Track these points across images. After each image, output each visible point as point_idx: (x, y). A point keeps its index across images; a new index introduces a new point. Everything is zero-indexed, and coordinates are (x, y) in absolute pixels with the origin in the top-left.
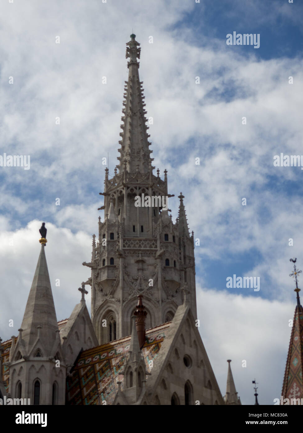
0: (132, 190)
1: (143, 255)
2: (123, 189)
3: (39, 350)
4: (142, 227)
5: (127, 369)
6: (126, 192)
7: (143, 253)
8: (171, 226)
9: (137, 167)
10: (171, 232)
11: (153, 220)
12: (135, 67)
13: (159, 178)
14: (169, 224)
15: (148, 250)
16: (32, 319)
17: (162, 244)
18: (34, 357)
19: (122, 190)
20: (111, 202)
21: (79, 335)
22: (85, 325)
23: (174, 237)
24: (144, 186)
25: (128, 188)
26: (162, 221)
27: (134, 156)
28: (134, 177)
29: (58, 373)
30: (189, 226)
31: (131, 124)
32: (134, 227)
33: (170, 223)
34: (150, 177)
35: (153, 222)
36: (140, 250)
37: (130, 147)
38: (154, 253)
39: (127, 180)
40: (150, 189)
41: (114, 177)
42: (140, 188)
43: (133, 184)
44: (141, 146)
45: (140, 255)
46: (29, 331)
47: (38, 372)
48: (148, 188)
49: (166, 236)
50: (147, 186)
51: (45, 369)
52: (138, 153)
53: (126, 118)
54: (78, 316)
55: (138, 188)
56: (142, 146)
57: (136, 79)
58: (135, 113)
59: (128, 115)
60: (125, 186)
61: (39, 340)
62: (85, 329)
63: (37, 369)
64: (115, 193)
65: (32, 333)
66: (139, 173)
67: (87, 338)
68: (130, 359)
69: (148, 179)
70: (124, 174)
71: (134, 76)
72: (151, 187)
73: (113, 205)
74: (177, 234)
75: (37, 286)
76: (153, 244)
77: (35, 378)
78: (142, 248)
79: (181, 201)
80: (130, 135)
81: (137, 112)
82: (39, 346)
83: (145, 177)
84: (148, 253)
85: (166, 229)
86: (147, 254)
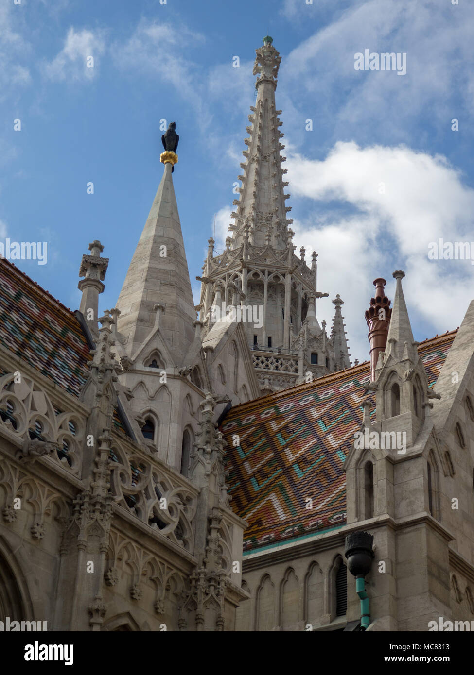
0: (256, 275)
1: (271, 381)
2: (241, 272)
3: (156, 353)
4: (270, 339)
5: (384, 378)
6: (245, 278)
7: (272, 378)
8: (324, 340)
9: (267, 238)
10: (324, 349)
11: (291, 328)
12: (270, 87)
13: (303, 262)
14: (320, 336)
15: (281, 375)
16: (141, 295)
17: (306, 367)
18: (145, 365)
19: (239, 274)
20: (217, 291)
21: (225, 372)
22: (237, 358)
23: (327, 360)
24: (278, 270)
25: (249, 271)
26: (308, 330)
27: (261, 223)
28: (261, 254)
29: (195, 410)
30: (350, 351)
31: (258, 173)
32: (255, 337)
33: (322, 334)
34: (290, 257)
35: (291, 332)
36: (267, 373)
37: (255, 207)
38: (291, 380)
39: (249, 258)
40: (288, 277)
41: (225, 253)
42: (270, 273)
43: (259, 265)
44: (273, 208)
45: (267, 381)
46: (134, 315)
47: (152, 398)
48: (284, 275)
49: (315, 356)
50: (284, 271)
51: (170, 394)
52: (269, 219)
53: (250, 164)
54: (227, 333)
55: (266, 273)
56: (277, 209)
57: (270, 105)
58: (265, 157)
59: (253, 159)
60: (244, 266)
61: (158, 330)
62: (236, 366)
63: (152, 393)
64: (224, 279)
65: (140, 320)
66: (270, 247)
67: (240, 386)
68: (393, 356)
69: (286, 259)
70: (243, 248)
71: (266, 100)
72: (291, 273)
73: (220, 297)
74: (333, 355)
75: (155, 236)
76: (292, 365)
77: (144, 410)
78: (271, 370)
79: (338, 308)
80: (256, 189)
81: (269, 156)
82: (157, 344)
83: (280, 256)
84: (281, 379)
85: (315, 344)
86: (279, 381)
